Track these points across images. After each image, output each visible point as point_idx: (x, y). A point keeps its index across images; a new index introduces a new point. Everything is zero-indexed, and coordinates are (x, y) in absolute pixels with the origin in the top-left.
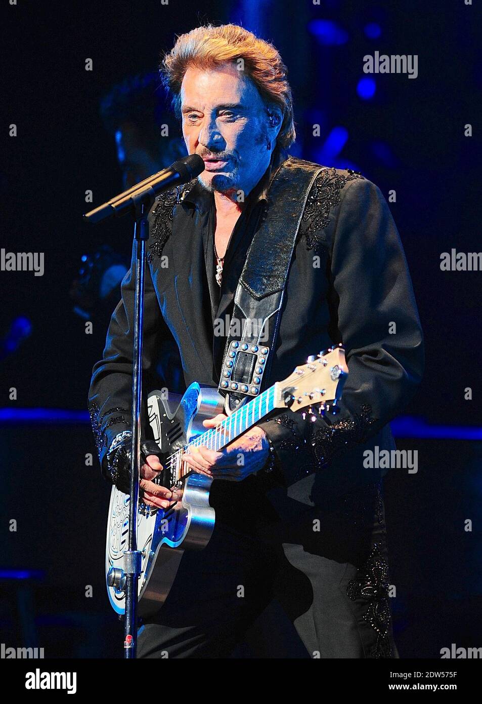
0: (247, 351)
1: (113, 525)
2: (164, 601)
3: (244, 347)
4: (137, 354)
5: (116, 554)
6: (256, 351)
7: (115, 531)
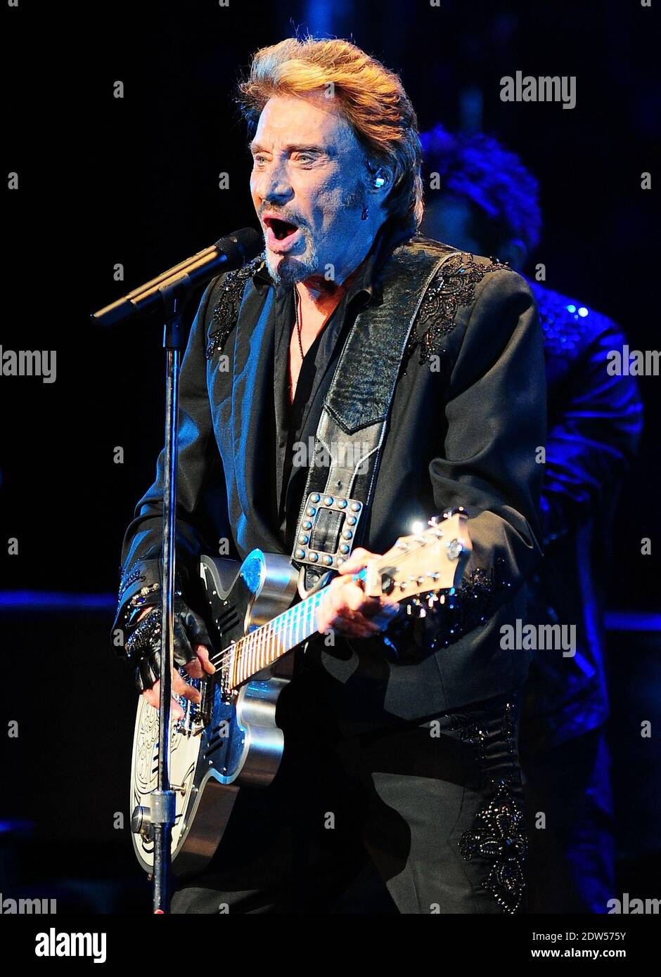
0: (331, 507)
1: (141, 744)
2: (212, 857)
3: (328, 501)
4: (167, 512)
5: (144, 786)
6: (345, 507)
7: (144, 752)
